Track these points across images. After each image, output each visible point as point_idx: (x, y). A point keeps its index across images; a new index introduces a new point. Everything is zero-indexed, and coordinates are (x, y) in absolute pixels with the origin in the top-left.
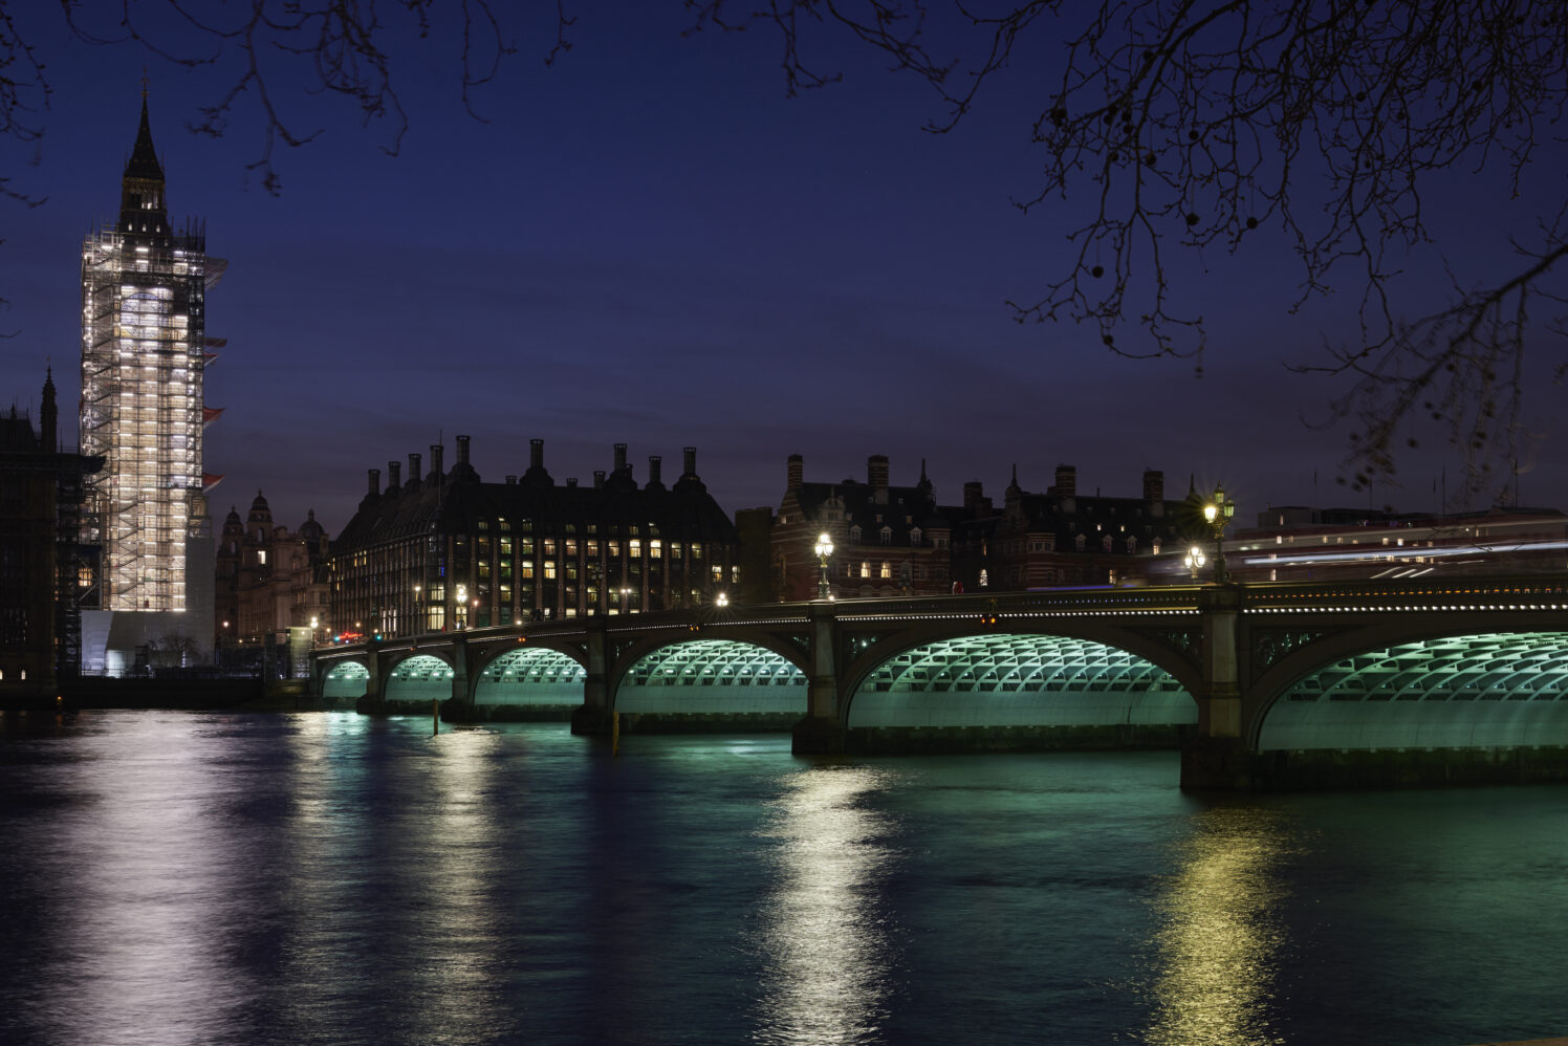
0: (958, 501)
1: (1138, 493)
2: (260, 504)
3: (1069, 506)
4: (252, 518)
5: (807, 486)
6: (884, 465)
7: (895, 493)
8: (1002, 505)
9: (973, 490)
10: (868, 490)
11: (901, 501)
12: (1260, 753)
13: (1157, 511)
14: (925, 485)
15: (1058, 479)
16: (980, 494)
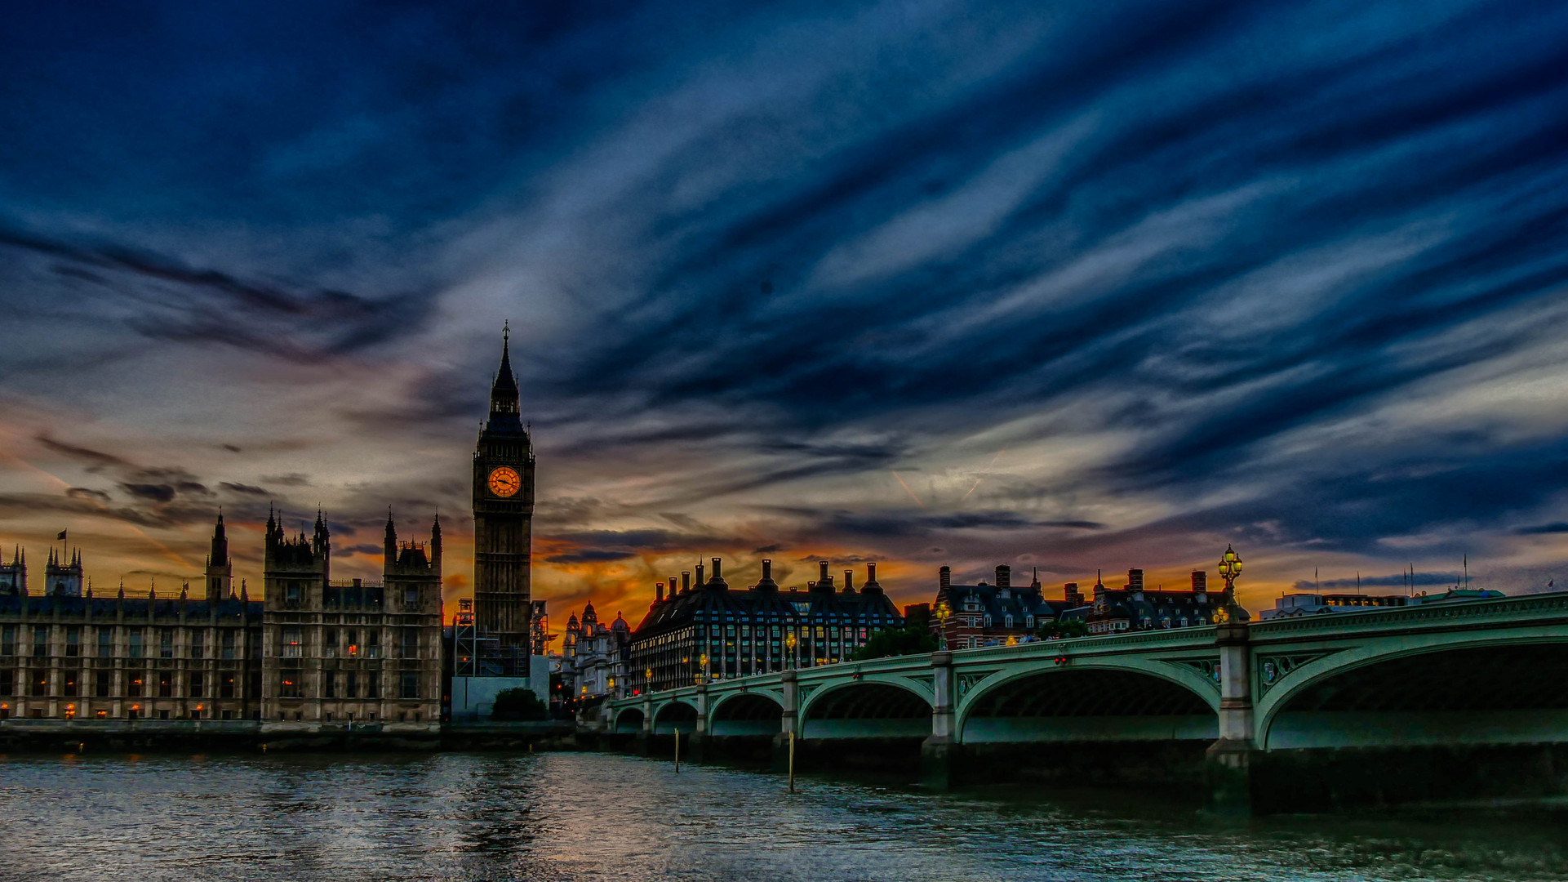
0: (1061, 597)
1: (1188, 587)
2: (589, 610)
3: (1139, 597)
4: (585, 620)
5: (953, 588)
6: (1007, 572)
7: (1015, 592)
8: (1092, 599)
9: (1071, 588)
10: (997, 590)
11: (1019, 597)
12: (1269, 751)
13: (1202, 599)
14: (1036, 585)
15: (1131, 578)
16: (1076, 591)
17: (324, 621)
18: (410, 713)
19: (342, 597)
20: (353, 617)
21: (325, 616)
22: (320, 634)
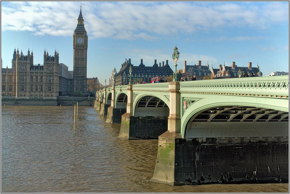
5: (187, 66)
6: (200, 62)
11: (203, 68)
13: (250, 69)
17: (30, 74)
18: (50, 94)
19: (34, 68)
20: (37, 73)
21: (30, 72)
22: (29, 77)
